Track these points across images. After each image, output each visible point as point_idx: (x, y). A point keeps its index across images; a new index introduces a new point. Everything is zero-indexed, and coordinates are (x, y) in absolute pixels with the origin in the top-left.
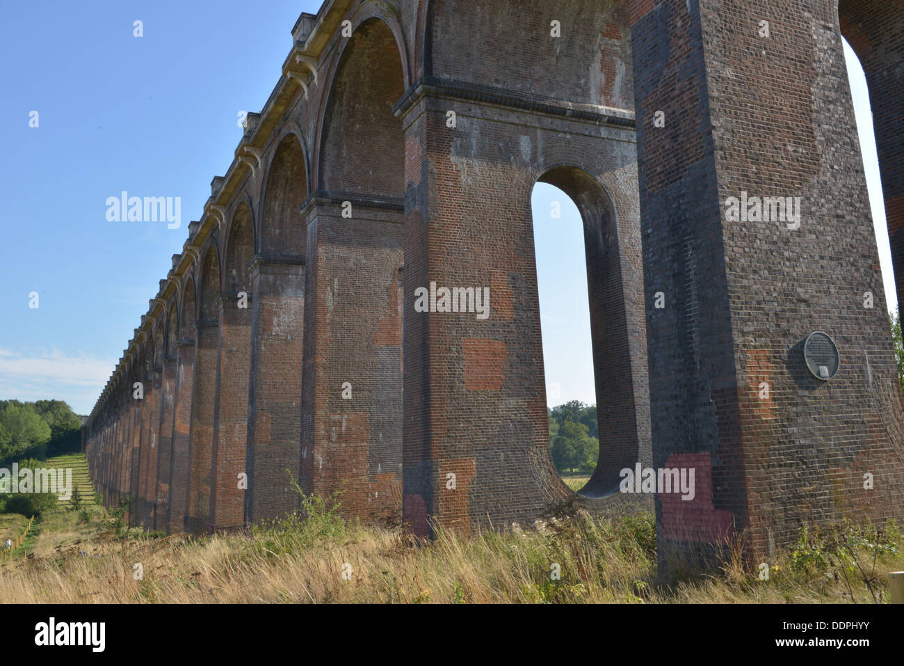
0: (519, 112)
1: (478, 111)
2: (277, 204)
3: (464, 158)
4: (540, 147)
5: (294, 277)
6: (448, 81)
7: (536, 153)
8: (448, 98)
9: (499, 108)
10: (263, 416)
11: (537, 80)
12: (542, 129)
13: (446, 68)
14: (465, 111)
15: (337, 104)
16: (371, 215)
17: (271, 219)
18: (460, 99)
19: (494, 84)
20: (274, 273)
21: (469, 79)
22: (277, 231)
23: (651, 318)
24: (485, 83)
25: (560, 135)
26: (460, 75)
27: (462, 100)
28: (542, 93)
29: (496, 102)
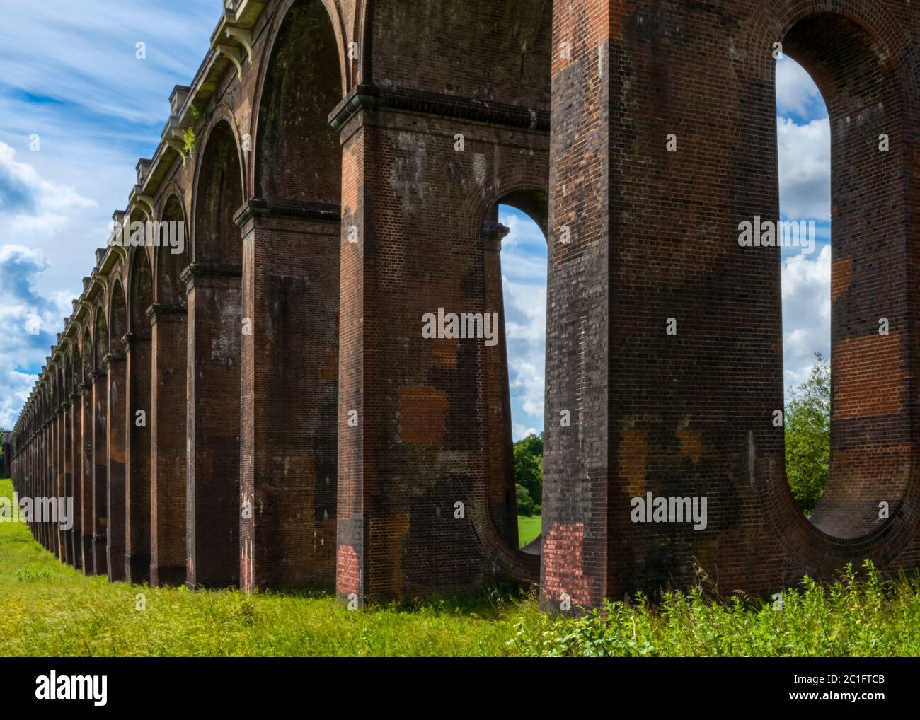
0: (473, 125)
1: (425, 124)
2: (212, 202)
3: (407, 182)
4: (496, 166)
5: (235, 291)
6: (389, 90)
7: (492, 173)
8: (389, 109)
9: (450, 120)
10: (204, 451)
11: (496, 84)
12: (500, 144)
13: (387, 72)
14: (409, 125)
15: (275, 92)
16: (317, 228)
17: (205, 221)
18: (403, 111)
19: (446, 91)
20: (211, 287)
21: (415, 84)
22: (214, 236)
23: (549, 392)
24: (434, 89)
25: (521, 152)
26: (405, 80)
27: (407, 112)
28: (503, 101)
29: (446, 114)
